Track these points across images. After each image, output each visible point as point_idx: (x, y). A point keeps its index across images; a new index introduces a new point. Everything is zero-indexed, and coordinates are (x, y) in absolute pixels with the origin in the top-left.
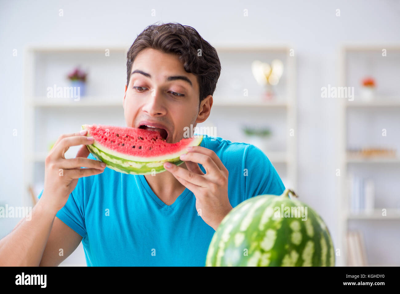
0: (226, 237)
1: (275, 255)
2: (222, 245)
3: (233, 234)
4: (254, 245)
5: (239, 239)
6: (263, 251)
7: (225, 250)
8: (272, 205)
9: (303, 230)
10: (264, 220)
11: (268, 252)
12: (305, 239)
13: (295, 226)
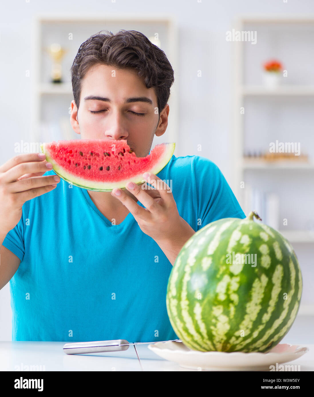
0: (191, 261)
1: (245, 278)
2: (188, 269)
3: (199, 259)
4: (223, 269)
5: (207, 263)
6: (232, 275)
7: (191, 274)
8: (239, 228)
9: (272, 254)
10: (232, 244)
11: (237, 276)
12: (274, 262)
13: (264, 249)
